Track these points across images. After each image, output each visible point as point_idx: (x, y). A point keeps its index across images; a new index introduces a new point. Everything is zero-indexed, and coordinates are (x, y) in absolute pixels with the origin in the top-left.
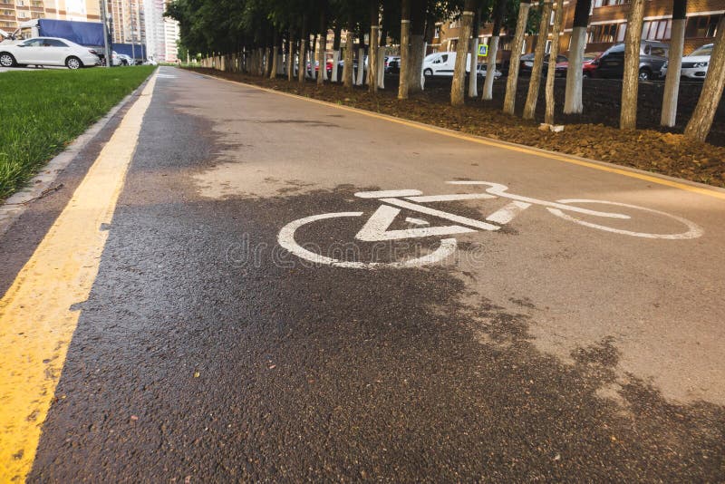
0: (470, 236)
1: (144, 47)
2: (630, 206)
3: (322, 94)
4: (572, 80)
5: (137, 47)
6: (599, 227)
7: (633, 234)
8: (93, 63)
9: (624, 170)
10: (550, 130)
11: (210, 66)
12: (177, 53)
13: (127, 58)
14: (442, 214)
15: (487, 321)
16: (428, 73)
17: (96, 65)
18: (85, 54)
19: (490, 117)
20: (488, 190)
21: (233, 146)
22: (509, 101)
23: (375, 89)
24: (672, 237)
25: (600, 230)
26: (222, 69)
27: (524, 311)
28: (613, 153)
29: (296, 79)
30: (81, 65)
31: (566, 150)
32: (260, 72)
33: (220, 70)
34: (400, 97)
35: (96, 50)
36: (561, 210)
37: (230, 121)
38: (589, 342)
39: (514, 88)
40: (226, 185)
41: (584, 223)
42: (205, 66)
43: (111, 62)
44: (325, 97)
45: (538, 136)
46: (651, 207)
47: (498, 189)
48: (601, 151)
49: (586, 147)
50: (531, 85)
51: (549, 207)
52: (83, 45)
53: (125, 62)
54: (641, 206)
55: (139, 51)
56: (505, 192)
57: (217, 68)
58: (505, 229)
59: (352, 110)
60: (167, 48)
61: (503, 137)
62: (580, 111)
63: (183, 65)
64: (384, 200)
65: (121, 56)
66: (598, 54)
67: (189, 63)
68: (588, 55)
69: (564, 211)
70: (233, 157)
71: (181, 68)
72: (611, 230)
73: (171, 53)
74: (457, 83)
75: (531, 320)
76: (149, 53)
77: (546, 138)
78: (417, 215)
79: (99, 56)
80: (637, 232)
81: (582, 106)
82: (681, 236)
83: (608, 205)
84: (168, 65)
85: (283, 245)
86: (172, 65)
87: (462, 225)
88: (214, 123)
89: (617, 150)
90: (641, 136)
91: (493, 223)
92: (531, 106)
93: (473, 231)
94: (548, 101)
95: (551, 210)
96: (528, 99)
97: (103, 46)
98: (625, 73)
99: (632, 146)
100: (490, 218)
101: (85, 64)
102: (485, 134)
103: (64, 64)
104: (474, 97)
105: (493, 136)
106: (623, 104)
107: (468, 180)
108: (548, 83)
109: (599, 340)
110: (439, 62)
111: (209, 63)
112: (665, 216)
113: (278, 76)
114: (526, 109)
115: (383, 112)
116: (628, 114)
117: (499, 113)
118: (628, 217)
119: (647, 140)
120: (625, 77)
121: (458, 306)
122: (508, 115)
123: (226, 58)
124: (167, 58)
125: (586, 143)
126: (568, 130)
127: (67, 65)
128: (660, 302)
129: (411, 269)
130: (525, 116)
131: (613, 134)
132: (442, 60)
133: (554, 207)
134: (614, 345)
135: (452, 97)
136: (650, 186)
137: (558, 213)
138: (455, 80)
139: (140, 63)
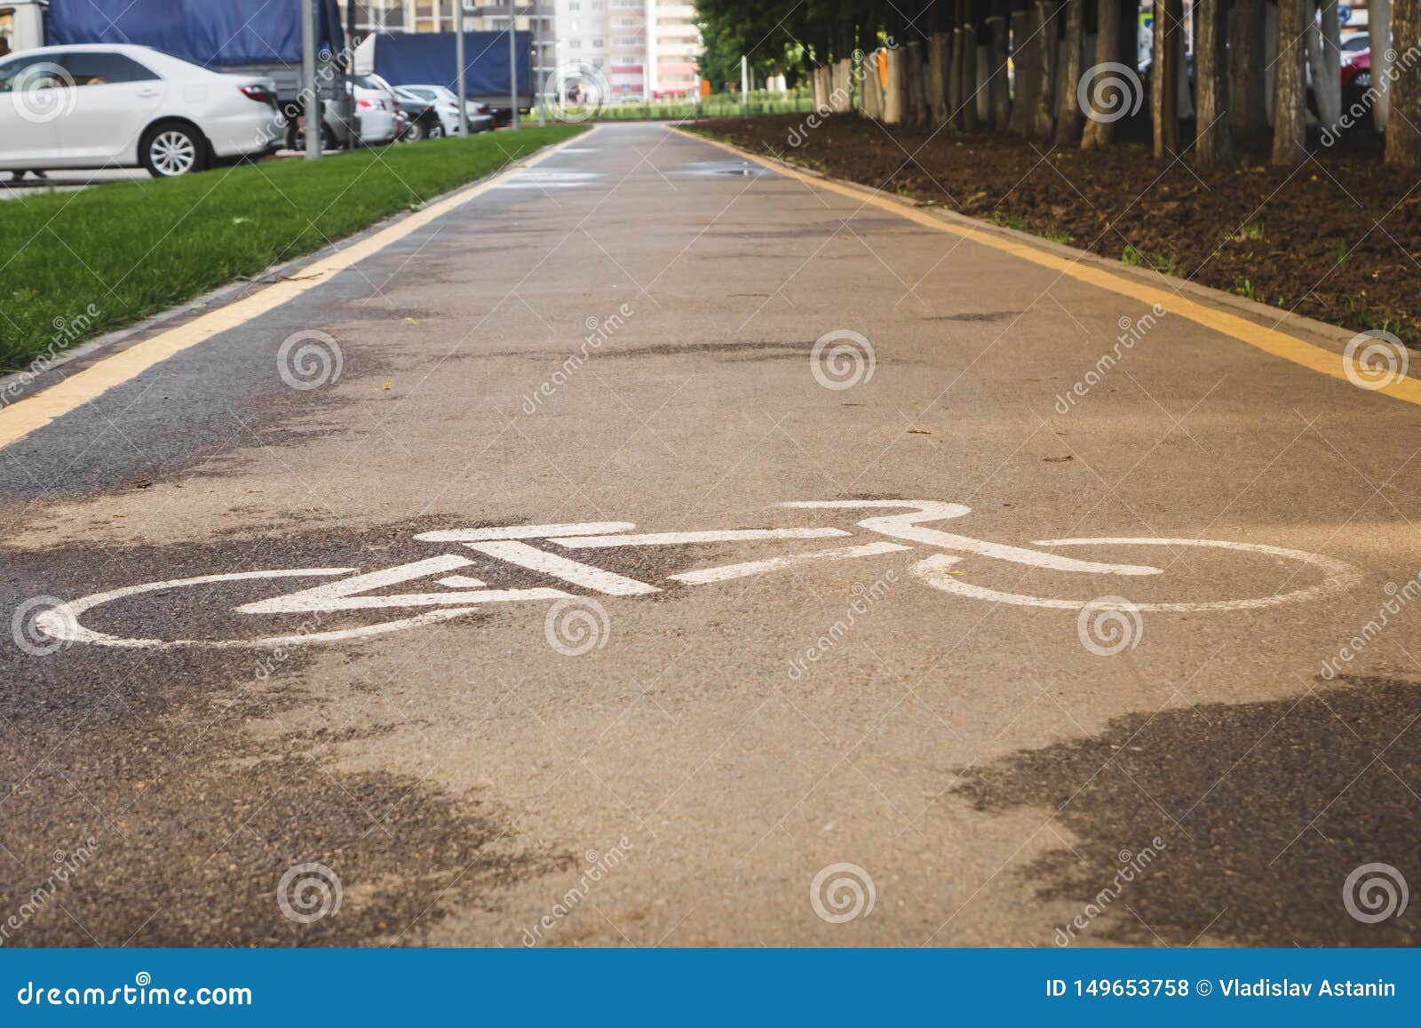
8: (255, 144)
13: (442, 101)
17: (270, 150)
18: (223, 104)
26: (890, 116)
30: (206, 157)
43: (347, 124)
52: (216, 64)
53: (427, 119)
57: (868, 112)
63: (715, 109)
65: (413, 94)
67: (745, 97)
79: (280, 106)
84: (645, 115)
86: (664, 116)
97: (299, 61)
101: (221, 149)
103: (132, 157)
127: (143, 160)
139: (503, 117)
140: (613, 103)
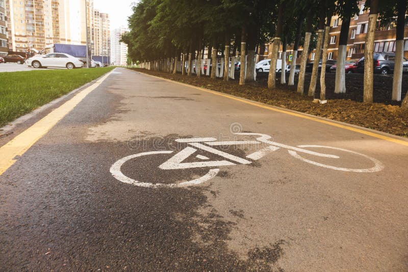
0: (229, 167)
1: (109, 57)
2: (343, 150)
3: (197, 83)
4: (339, 74)
5: (105, 57)
6: (315, 163)
7: (335, 168)
8: (80, 66)
9: (352, 127)
10: (319, 103)
11: (143, 67)
12: (126, 60)
13: (100, 63)
14: (220, 153)
15: (206, 226)
16: (260, 71)
17: (82, 67)
18: (77, 61)
19: (287, 95)
20: (258, 139)
21: (124, 111)
22: (300, 86)
23: (227, 79)
24: (360, 171)
25: (315, 166)
26: (149, 69)
27: (234, 219)
28: (352, 116)
29: (186, 74)
30: (74, 67)
31: (324, 115)
32: (168, 71)
33: (147, 70)
34: (240, 84)
35: (82, 59)
36: (297, 152)
37: (133, 97)
38: (267, 244)
39: (303, 79)
40: (104, 134)
41: (307, 161)
42: (140, 67)
43: (90, 65)
44: (198, 84)
45: (309, 106)
46: (358, 151)
47: (264, 138)
48: (345, 115)
49: (336, 113)
50: (312, 77)
51: (291, 150)
52: (75, 56)
53: (98, 65)
54: (350, 150)
55: (106, 60)
56: (268, 140)
57: (146, 68)
58: (254, 164)
59: (209, 91)
60: (121, 58)
61: (289, 107)
62: (345, 91)
63: (129, 67)
64: (191, 144)
65: (97, 62)
66: (357, 60)
67: (132, 66)
68: (352, 60)
69: (298, 153)
70: (120, 117)
71: (128, 68)
72: (321, 165)
73: (123, 60)
74: (271, 76)
75: (235, 226)
76: (112, 61)
77: (314, 107)
78: (205, 153)
79: (84, 62)
80: (339, 167)
81: (345, 89)
82: (367, 170)
83: (330, 149)
84: (121, 67)
85: (112, 171)
86: (123, 67)
87: (229, 160)
88: (123, 98)
89: (354, 115)
90: (372, 107)
91: (249, 159)
92: (312, 89)
93: (233, 164)
94: (321, 86)
95: (290, 152)
96: (311, 85)
97: (86, 57)
98: (365, 70)
99: (366, 112)
100: (248, 157)
102: (278, 105)
103: (65, 66)
104: (284, 84)
105: (283, 106)
106: (365, 88)
107: (249, 132)
108: (322, 76)
109: (273, 243)
110: (266, 64)
111: (142, 66)
112: (363, 157)
113: (177, 72)
114: (310, 90)
115: (225, 92)
116: (368, 93)
117: (294, 93)
118: (339, 157)
119: (375, 109)
120: (365, 73)
121: (194, 214)
122: (299, 94)
123: (151, 63)
124: (121, 63)
125: (336, 110)
126: (330, 103)
127: (67, 67)
128: (329, 216)
129: (180, 188)
130: (309, 95)
131: (355, 106)
132: (268, 63)
133: (293, 150)
134: (281, 246)
135: (269, 84)
136: (363, 137)
137: (293, 154)
138: (270, 74)
139: (106, 66)
140: (117, 65)
